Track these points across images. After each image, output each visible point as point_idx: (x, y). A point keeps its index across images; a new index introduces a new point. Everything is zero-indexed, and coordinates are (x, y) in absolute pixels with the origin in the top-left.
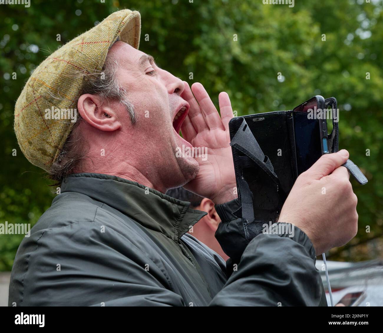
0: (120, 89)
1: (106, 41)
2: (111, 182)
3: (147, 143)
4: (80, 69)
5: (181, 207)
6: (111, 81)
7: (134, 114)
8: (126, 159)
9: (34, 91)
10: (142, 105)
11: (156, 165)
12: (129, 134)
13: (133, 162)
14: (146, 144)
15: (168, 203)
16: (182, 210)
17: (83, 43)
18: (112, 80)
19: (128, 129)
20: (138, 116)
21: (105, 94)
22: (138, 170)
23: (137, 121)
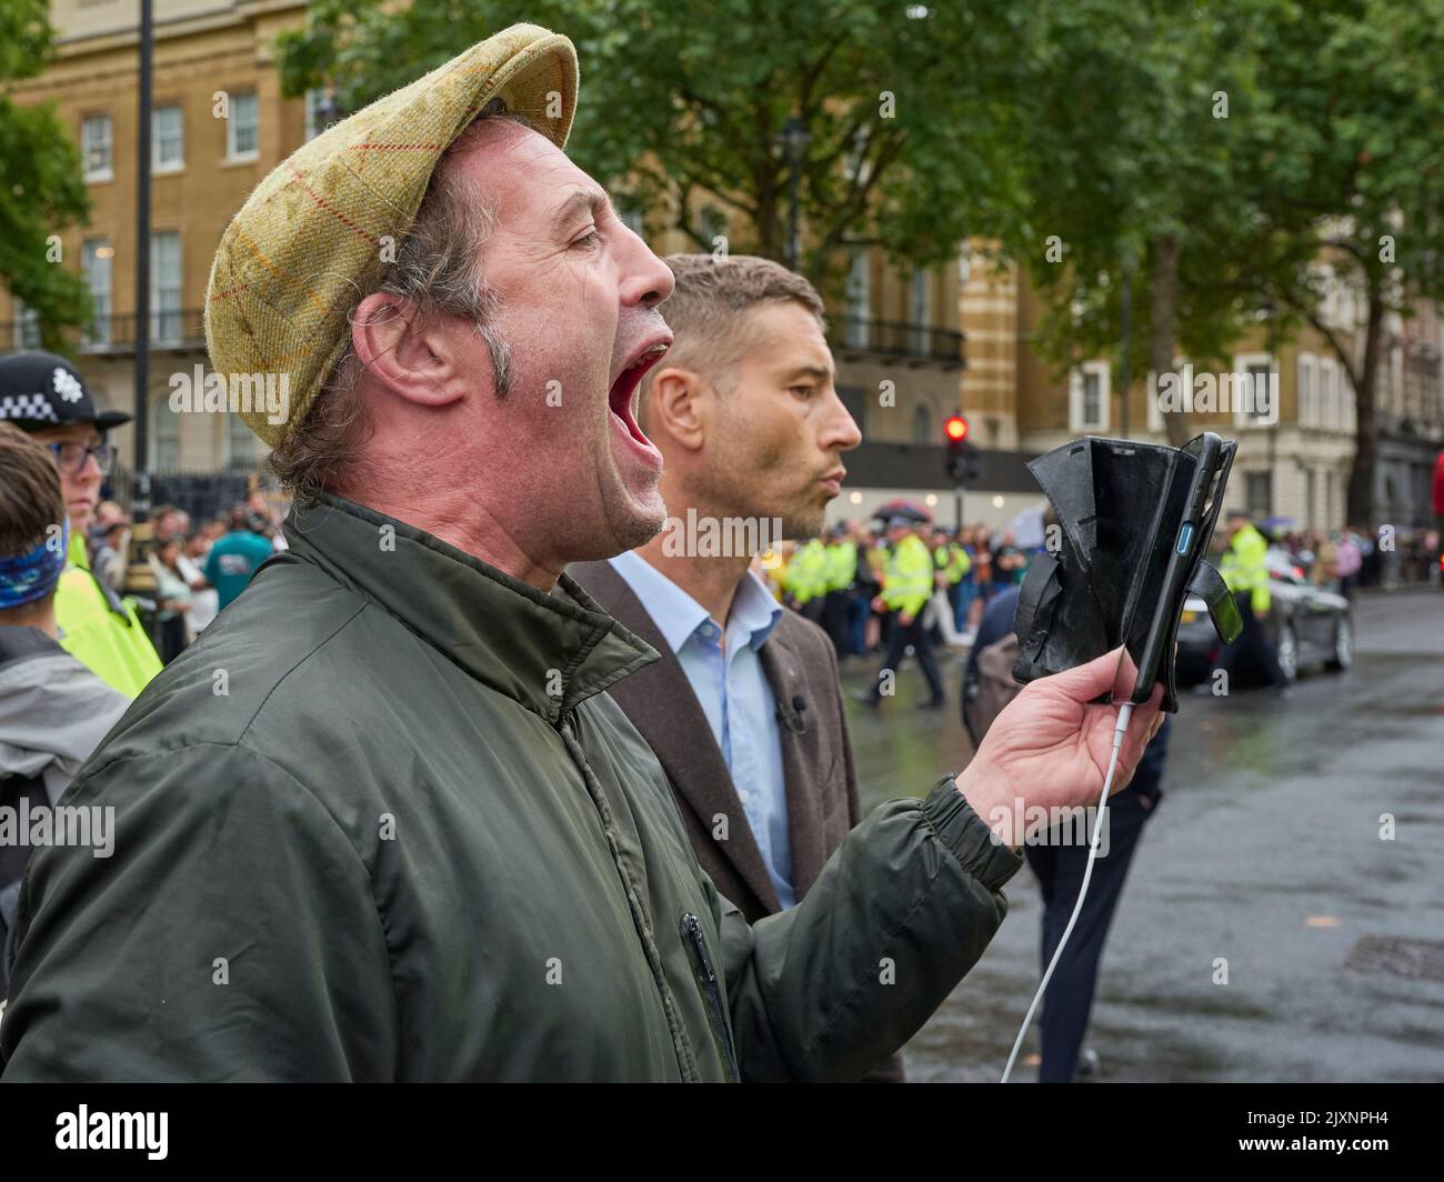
0: (482, 293)
1: (432, 147)
2: (411, 545)
3: (530, 450)
4: (351, 225)
5: (585, 629)
6: (461, 268)
7: (505, 371)
8: (466, 482)
9: (231, 267)
10: (535, 348)
11: (546, 513)
12: (485, 420)
13: (484, 497)
14: (527, 456)
15: (554, 618)
16: (590, 636)
17: (367, 147)
18: (464, 266)
19: (484, 406)
20: (516, 377)
21: (438, 302)
22: (495, 518)
23: (512, 389)
